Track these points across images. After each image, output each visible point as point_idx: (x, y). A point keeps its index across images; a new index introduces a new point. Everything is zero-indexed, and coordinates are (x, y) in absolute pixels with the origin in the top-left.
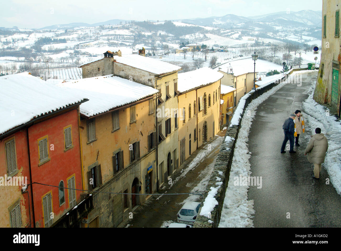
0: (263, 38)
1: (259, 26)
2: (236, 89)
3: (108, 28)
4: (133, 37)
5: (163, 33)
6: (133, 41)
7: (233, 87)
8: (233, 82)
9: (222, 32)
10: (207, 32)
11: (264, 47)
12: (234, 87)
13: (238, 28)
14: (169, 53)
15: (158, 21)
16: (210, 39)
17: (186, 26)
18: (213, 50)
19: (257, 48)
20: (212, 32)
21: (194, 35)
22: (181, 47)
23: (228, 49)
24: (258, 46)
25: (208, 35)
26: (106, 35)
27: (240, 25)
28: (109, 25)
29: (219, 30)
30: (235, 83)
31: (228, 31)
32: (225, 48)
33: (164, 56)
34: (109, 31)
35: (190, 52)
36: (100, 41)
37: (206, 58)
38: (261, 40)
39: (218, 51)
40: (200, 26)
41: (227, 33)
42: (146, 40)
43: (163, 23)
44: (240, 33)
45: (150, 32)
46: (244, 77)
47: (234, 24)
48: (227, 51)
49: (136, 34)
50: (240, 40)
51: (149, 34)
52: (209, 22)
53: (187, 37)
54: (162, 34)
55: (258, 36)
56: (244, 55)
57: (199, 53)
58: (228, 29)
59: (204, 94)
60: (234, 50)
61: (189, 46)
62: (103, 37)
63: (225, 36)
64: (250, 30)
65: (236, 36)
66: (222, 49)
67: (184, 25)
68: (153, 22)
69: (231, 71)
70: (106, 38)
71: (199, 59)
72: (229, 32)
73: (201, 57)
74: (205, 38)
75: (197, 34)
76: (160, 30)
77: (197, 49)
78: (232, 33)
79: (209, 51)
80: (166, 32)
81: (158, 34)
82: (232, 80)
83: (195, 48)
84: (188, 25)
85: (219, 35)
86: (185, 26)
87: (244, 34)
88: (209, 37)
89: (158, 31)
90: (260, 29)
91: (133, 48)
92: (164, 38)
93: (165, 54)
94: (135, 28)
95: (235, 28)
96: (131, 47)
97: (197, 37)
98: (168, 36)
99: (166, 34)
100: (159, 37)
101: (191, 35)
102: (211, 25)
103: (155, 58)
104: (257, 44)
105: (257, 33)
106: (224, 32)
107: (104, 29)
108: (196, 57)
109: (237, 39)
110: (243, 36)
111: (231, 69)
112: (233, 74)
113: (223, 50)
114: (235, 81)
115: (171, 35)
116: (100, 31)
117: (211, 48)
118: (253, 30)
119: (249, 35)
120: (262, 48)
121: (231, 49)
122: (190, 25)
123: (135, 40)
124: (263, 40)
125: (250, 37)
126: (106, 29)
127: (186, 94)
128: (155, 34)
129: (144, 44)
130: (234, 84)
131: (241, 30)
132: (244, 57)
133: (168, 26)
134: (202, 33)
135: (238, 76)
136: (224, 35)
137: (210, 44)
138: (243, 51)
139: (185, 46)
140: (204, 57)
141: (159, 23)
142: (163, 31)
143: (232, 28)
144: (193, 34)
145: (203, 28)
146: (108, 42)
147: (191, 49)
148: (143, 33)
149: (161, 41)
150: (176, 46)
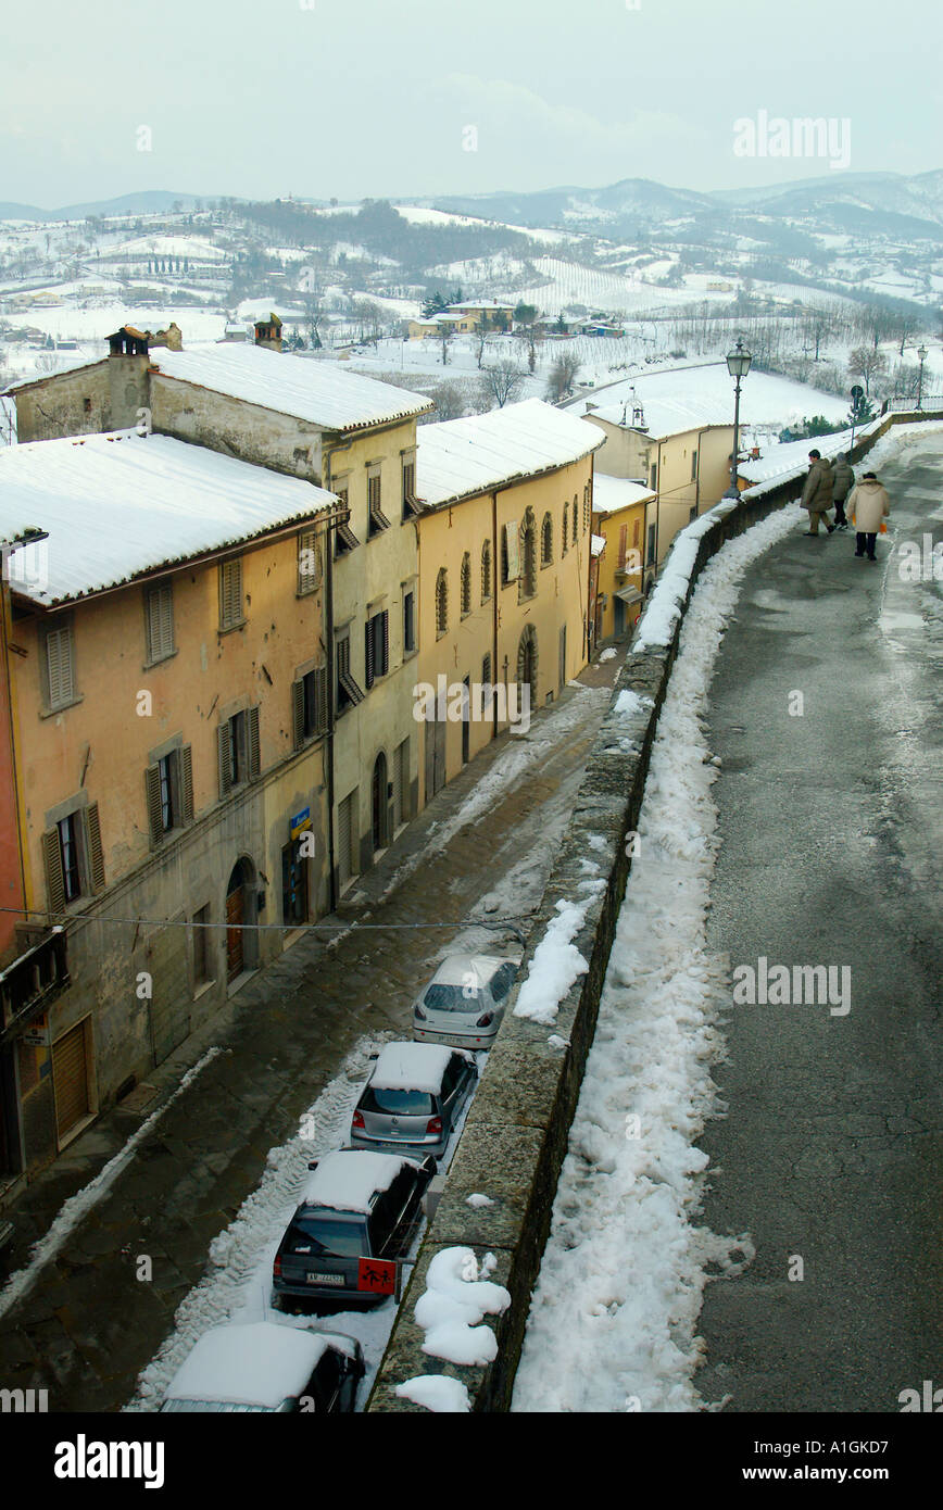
0: (768, 284)
1: (757, 231)
2: (654, 493)
3: (124, 228)
4: (227, 266)
5: (354, 253)
6: (226, 285)
7: (645, 486)
8: (646, 464)
9: (601, 252)
10: (539, 250)
11: (773, 321)
12: (649, 485)
13: (668, 239)
14: (380, 338)
15: (334, 202)
16: (550, 281)
17: (452, 224)
18: (562, 329)
19: (743, 323)
20: (561, 253)
21: (486, 262)
22: (429, 314)
23: (627, 326)
24: (750, 315)
25: (543, 265)
26: (114, 259)
27: (675, 225)
28: (129, 214)
29: (588, 246)
30: (654, 467)
31: (626, 249)
32: (613, 321)
33: (360, 348)
34: (128, 239)
35: (467, 337)
36: (89, 284)
37: (532, 362)
38: (760, 290)
39: (584, 331)
40: (508, 227)
41: (624, 256)
42: (284, 280)
43: (355, 211)
44: (675, 257)
45: (302, 246)
46: (691, 444)
47: (649, 219)
48: (621, 334)
49: (241, 256)
50: (674, 287)
51: (296, 255)
52: (546, 208)
53: (456, 270)
54: (350, 256)
55: (748, 273)
56: (691, 352)
57: (506, 339)
58: (628, 242)
59: (527, 514)
60: (649, 327)
61: (462, 311)
62: (103, 267)
63: (611, 271)
64: (717, 246)
65: (661, 269)
66: (599, 324)
67: (441, 219)
68: (312, 207)
69: (637, 416)
70: (115, 268)
71: (505, 363)
72: (632, 254)
73: (514, 358)
74: (528, 279)
75: (497, 259)
76: (343, 239)
77: (494, 322)
78: (641, 257)
79: (545, 333)
80: (369, 248)
81: (335, 257)
82: (640, 455)
83: (489, 317)
84: (458, 220)
85: (593, 267)
86: (446, 223)
87: (690, 262)
88: (546, 274)
89: (333, 244)
90: (759, 243)
91: (227, 314)
92: (357, 275)
93: (364, 343)
94: (238, 227)
95: (657, 239)
96: (222, 310)
97: (496, 271)
98: (375, 267)
99: (368, 257)
100: (337, 268)
101: (473, 265)
102: (557, 225)
103: (321, 357)
104: (745, 307)
105: (744, 259)
106: (611, 252)
107: (107, 232)
108: (492, 356)
109: (662, 283)
110: (688, 272)
111: (638, 410)
112: (645, 431)
113: (605, 328)
114: (653, 459)
115: (386, 261)
116: (91, 240)
117: (555, 321)
118: (729, 246)
119: (710, 267)
120: (764, 321)
121: (637, 325)
122: (470, 222)
123: (239, 281)
124: (768, 291)
125: (717, 279)
126: (114, 231)
127: (451, 513)
128: (320, 260)
129: (273, 299)
130: (650, 472)
131: (680, 247)
132: (692, 358)
133: (378, 224)
134: (517, 257)
135: (666, 440)
136: (607, 266)
137: (548, 302)
138: (685, 335)
139: (447, 311)
140: (525, 358)
141: (337, 210)
142: (354, 243)
143: (641, 239)
144: (478, 261)
145: (524, 236)
146: (122, 287)
147: (471, 320)
148: (271, 252)
149: (346, 287)
150: (409, 309)
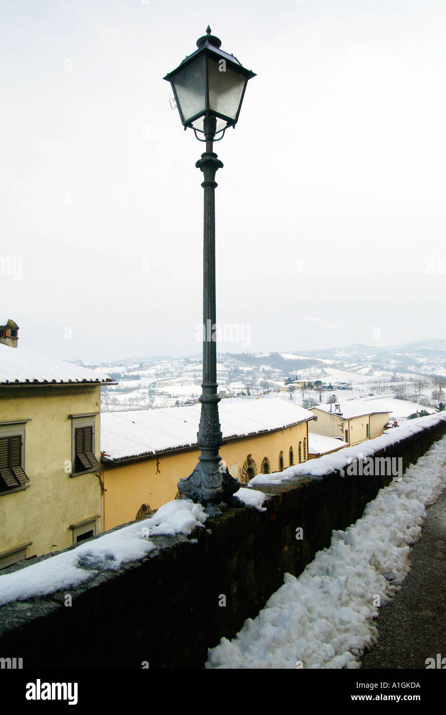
0: (401, 373)
1: (396, 358)
2: (347, 444)
3: (196, 362)
4: (227, 373)
5: (267, 368)
6: (227, 378)
7: (342, 440)
8: (342, 430)
9: (346, 366)
10: (326, 366)
11: (403, 383)
12: (344, 439)
13: (368, 361)
14: (269, 392)
15: (261, 353)
16: (330, 375)
17: (298, 359)
18: (331, 387)
19: (393, 384)
20: (333, 366)
21: (309, 370)
22: (286, 384)
23: (352, 386)
24: (396, 381)
25: (327, 370)
26: (192, 371)
27: (370, 357)
28: (197, 358)
29: (342, 364)
30: (346, 431)
31: (354, 365)
32: (348, 385)
33: (263, 395)
34: (197, 365)
35: (299, 391)
36: (183, 378)
37: (320, 399)
38: (398, 375)
39: (338, 388)
40: (317, 359)
41: (354, 367)
42: (245, 376)
43: (268, 356)
44: (370, 367)
45: (251, 366)
46: (366, 421)
47: (362, 356)
48: (351, 389)
49: (231, 369)
50: (370, 375)
51: (250, 369)
52: (329, 354)
53: (299, 372)
54: (266, 369)
55: (395, 371)
56: (375, 394)
57: (312, 391)
58: (355, 362)
59: (248, 459)
60: (360, 386)
61: (297, 383)
62: (188, 373)
63: (350, 371)
64: (384, 363)
65: (366, 370)
66: (343, 386)
67: (295, 357)
68: (254, 355)
69: (337, 408)
70: (192, 374)
71: (310, 399)
72: (356, 366)
73: (314, 397)
74: (322, 375)
75: (313, 369)
76: (264, 364)
77: (309, 386)
78: (360, 367)
79: (325, 389)
80: (272, 367)
81: (261, 369)
82: (339, 426)
83: (306, 384)
84: (301, 358)
85: (344, 370)
86: (297, 358)
87: (375, 367)
88: (328, 373)
89: (260, 365)
90: (398, 362)
91: (226, 387)
92: (268, 374)
93: (264, 394)
94: (231, 361)
95: (363, 361)
96: (225, 386)
97: (312, 373)
98: (274, 372)
99: (271, 369)
100: (262, 372)
101: (305, 371)
102: (332, 358)
103: (250, 398)
104: (394, 379)
105: (393, 367)
106: (349, 366)
107: (190, 363)
108: (307, 397)
109: (366, 375)
110: (375, 371)
111: (337, 405)
112: (341, 415)
113: (345, 387)
114: (346, 428)
115: (277, 370)
116: (185, 365)
117: (328, 385)
118: (388, 363)
119: (382, 369)
120: (400, 383)
121: (357, 386)
122: (304, 358)
123: (231, 377)
124: (401, 376)
125: (384, 372)
126: (193, 362)
127: (158, 463)
128: (257, 370)
129: (241, 382)
130: (344, 434)
131: (372, 363)
132: (376, 396)
133: (275, 359)
134: (319, 368)
135: (352, 419)
136: (348, 370)
137: (326, 381)
138: (374, 388)
139: (293, 383)
140: (318, 397)
141: (262, 356)
142: (267, 365)
143: (359, 361)
144: (307, 369)
145: (322, 362)
146: (194, 379)
147: (300, 386)
148: (241, 368)
149: (264, 378)
150: (282, 384)
